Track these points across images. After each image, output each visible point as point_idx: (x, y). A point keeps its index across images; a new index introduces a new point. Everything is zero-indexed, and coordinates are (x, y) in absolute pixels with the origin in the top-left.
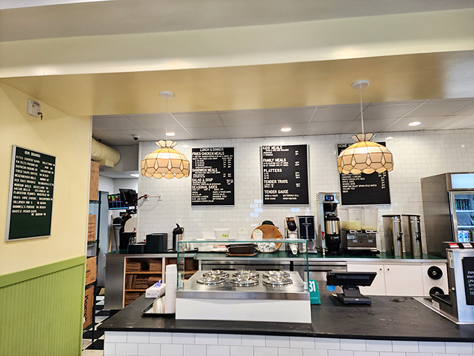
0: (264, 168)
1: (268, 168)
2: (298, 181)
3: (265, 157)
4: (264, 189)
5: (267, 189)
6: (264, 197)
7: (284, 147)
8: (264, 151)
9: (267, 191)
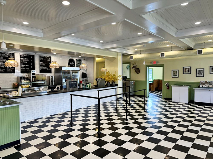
0: (21, 61)
1: (22, 61)
2: (31, 66)
3: (21, 57)
4: (21, 68)
5: (22, 68)
6: (21, 70)
7: (27, 55)
8: (21, 55)
9: (22, 69)
